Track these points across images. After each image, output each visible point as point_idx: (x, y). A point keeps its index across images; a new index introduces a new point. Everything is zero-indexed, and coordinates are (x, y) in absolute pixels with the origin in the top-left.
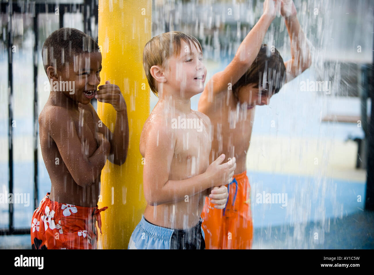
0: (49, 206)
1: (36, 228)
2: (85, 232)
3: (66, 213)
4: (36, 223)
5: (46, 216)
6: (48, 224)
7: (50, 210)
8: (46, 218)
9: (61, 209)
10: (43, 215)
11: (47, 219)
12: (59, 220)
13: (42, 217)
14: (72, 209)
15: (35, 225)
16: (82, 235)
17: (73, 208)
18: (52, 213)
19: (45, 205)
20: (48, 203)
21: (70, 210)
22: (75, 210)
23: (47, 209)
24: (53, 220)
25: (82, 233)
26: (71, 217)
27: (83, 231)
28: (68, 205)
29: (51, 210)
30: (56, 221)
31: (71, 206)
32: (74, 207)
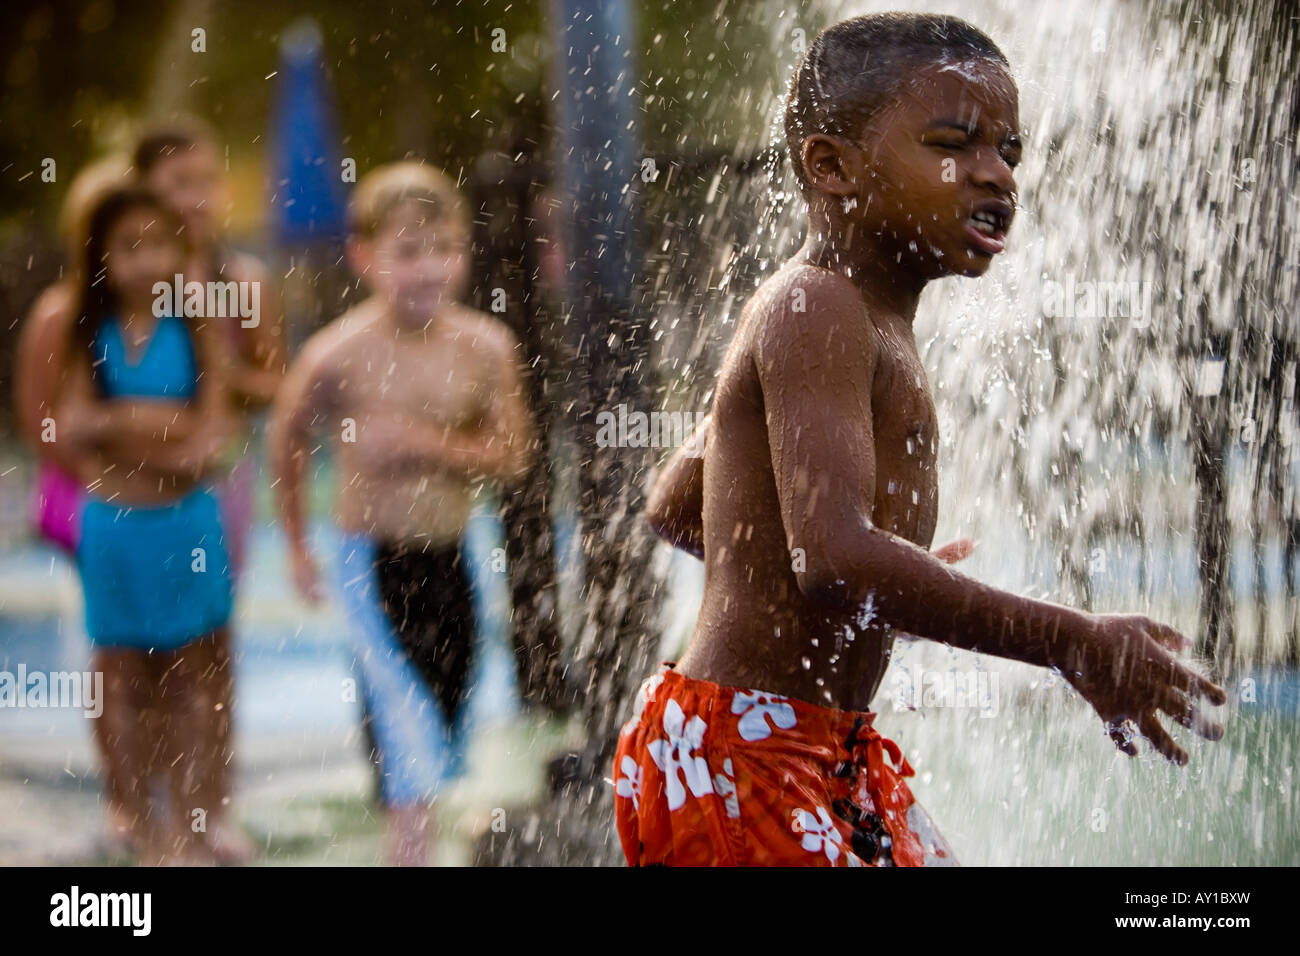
0: (679, 700)
3: (752, 727)
4: (636, 777)
5: (666, 742)
6: (680, 774)
7: (683, 716)
8: (669, 749)
9: (731, 713)
10: (654, 738)
11: (675, 755)
12: (725, 757)
13: (654, 748)
14: (773, 712)
17: (779, 707)
18: (692, 727)
19: (661, 698)
20: (675, 688)
21: (768, 718)
22: (785, 717)
23: (673, 712)
24: (700, 755)
26: (772, 743)
28: (757, 694)
29: (689, 715)
30: (712, 760)
31: (773, 700)
32: (784, 704)
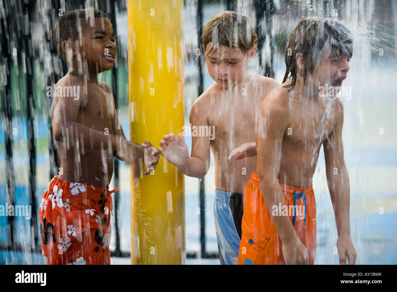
0: (57, 185)
1: (43, 207)
2: (92, 211)
4: (44, 203)
6: (56, 202)
7: (58, 189)
8: (54, 196)
9: (69, 188)
10: (51, 194)
11: (55, 198)
12: (67, 198)
13: (50, 196)
15: (43, 205)
16: (90, 213)
17: (81, 187)
18: (60, 191)
19: (53, 184)
20: (56, 182)
21: (79, 189)
22: (83, 189)
23: (55, 188)
24: (61, 198)
25: (90, 211)
26: (79, 195)
27: (90, 210)
28: (76, 183)
30: (64, 199)
31: (80, 185)
32: (83, 186)
